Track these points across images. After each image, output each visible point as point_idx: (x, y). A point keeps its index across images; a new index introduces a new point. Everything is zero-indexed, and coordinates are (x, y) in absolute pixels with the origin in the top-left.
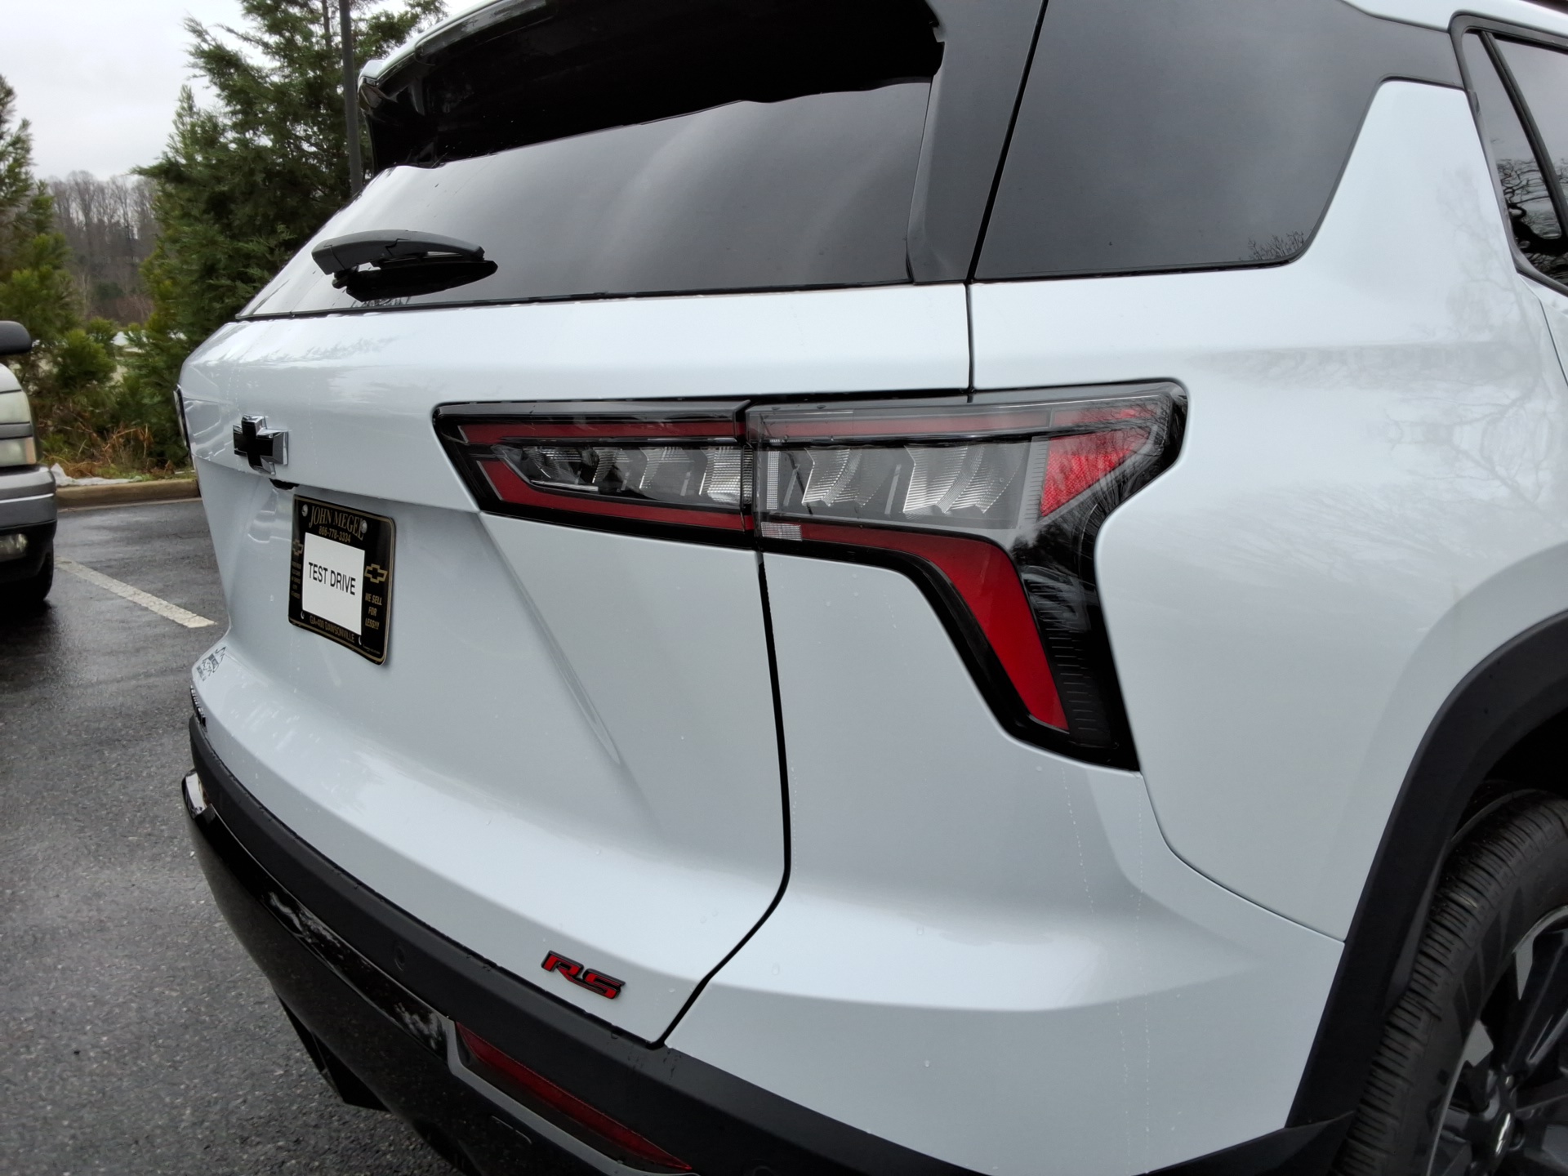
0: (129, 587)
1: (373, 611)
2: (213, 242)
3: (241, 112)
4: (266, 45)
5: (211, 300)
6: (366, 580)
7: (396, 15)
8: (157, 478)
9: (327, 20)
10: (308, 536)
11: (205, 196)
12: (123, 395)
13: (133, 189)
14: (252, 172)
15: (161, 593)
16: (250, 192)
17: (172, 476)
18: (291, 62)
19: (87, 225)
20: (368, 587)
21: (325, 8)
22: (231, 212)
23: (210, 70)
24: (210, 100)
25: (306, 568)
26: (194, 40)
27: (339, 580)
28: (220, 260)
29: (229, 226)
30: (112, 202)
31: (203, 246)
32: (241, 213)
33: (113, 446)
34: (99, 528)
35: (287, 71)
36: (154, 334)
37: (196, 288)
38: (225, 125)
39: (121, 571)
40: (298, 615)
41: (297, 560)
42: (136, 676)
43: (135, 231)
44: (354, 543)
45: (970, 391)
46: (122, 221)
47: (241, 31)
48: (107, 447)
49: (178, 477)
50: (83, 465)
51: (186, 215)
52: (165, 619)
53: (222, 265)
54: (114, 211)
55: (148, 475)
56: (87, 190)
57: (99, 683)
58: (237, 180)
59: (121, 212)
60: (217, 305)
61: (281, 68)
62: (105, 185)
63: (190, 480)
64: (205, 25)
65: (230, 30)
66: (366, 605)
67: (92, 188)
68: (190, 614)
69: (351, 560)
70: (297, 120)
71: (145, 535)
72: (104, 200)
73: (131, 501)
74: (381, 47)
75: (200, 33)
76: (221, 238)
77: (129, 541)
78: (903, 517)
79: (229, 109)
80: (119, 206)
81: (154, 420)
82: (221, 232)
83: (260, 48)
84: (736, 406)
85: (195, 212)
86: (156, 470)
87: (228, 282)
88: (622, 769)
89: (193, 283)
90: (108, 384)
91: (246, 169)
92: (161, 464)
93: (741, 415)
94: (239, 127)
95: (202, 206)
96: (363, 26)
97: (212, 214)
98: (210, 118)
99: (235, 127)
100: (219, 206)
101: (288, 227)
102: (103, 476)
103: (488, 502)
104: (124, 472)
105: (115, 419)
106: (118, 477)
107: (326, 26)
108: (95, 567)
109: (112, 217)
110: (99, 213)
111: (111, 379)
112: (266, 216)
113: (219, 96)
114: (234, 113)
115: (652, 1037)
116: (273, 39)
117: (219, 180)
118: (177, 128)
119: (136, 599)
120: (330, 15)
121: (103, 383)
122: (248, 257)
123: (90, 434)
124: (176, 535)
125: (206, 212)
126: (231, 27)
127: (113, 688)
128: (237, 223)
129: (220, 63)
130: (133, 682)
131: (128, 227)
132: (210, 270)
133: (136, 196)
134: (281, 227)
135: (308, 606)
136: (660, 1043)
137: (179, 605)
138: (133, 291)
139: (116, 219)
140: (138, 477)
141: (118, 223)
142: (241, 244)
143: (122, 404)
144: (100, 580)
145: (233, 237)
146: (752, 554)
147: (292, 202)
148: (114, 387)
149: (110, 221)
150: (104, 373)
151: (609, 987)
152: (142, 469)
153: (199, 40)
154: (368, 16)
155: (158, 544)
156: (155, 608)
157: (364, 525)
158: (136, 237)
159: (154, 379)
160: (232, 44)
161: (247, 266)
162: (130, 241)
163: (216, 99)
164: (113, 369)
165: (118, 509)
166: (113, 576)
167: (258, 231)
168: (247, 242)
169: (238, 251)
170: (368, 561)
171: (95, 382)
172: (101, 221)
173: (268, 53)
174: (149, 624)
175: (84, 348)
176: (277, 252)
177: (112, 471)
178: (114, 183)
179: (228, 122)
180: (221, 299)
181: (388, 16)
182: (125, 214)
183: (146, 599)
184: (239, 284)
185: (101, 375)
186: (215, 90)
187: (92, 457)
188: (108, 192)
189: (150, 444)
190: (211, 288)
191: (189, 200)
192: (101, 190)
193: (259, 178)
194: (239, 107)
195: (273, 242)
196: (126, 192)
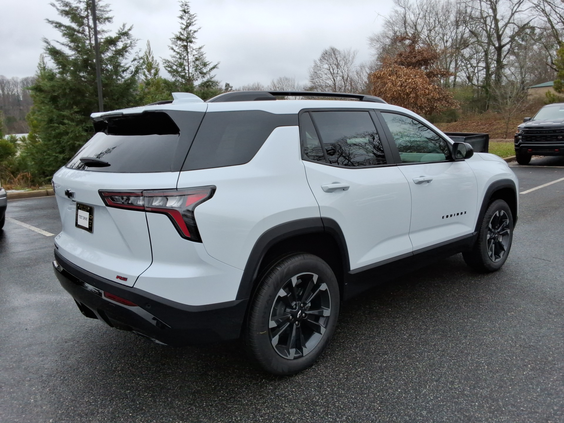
0: (28, 225)
1: (90, 224)
2: (52, 111)
3: (61, 68)
4: (70, 47)
5: (51, 130)
6: (89, 218)
7: (113, 37)
8: (33, 190)
9: (90, 38)
10: (79, 210)
11: (49, 96)
12: (20, 160)
13: (20, 82)
14: (65, 89)
15: (38, 226)
16: (65, 95)
17: (39, 189)
18: (79, 52)
19: (3, 95)
20: (90, 219)
21: (90, 35)
22: (58, 101)
23: (51, 54)
24: (51, 64)
25: (79, 216)
26: (46, 44)
27: (85, 218)
28: (54, 118)
29: (58, 106)
30: (12, 87)
31: (48, 113)
32: (62, 102)
33: (18, 179)
34: (16, 207)
35: (77, 55)
36: (31, 139)
37: (46, 126)
38: (56, 72)
39: (25, 220)
40: (77, 225)
41: (77, 215)
42: (32, 250)
43: (21, 97)
44: (87, 211)
45: (177, 189)
46: (16, 93)
47: (62, 42)
48: (16, 179)
49: (40, 189)
50: (8, 186)
51: (43, 102)
52: (40, 234)
53: (55, 119)
54: (13, 90)
55: (30, 189)
56: (3, 82)
57: (22, 251)
58: (60, 91)
59: (16, 90)
60: (53, 132)
61: (75, 54)
62: (10, 81)
63: (44, 190)
64: (50, 40)
65: (58, 42)
66: (89, 222)
67: (5, 82)
68: (47, 232)
69: (86, 214)
70: (80, 71)
71: (30, 209)
72: (9, 86)
73: (24, 198)
74: (108, 47)
75: (47, 43)
76: (55, 110)
77: (26, 211)
78: (167, 207)
79: (57, 67)
80: (15, 88)
81: (32, 170)
82: (55, 108)
83: (68, 47)
84: (141, 191)
85: (46, 102)
86: (32, 187)
87: (57, 125)
88: (128, 246)
89: (45, 125)
90: (15, 157)
91: (63, 88)
92: (34, 185)
93: (142, 192)
94: (61, 73)
95: (48, 100)
96: (102, 40)
97: (52, 102)
98: (51, 70)
99: (59, 73)
100: (54, 100)
101: (77, 106)
102: (16, 190)
103: (107, 205)
104: (23, 188)
105: (18, 170)
106: (21, 190)
107: (90, 41)
108: (16, 219)
109: (12, 92)
110: (7, 90)
111: (16, 155)
112: (70, 103)
113: (54, 63)
114: (59, 68)
115: (132, 286)
116: (72, 45)
117: (54, 91)
118: (39, 69)
119: (30, 228)
120: (91, 36)
121: (13, 156)
122: (64, 117)
123: (10, 175)
124: (41, 209)
125: (50, 101)
126: (58, 41)
127: (26, 253)
128: (60, 105)
129: (54, 53)
130: (32, 251)
131: (18, 96)
132: (51, 121)
133: (21, 84)
134: (75, 107)
135: (79, 223)
136: (133, 287)
137: (43, 230)
138: (20, 119)
139: (14, 93)
140: (27, 190)
141: (15, 94)
142: (61, 112)
143: (20, 164)
144: (18, 223)
145: (58, 110)
146: (144, 212)
147: (79, 98)
148: (17, 158)
149: (11, 93)
150: (13, 154)
151: (125, 279)
152: (28, 187)
153: (48, 45)
154: (104, 37)
155: (35, 212)
156: (36, 231)
157: (89, 208)
158: (21, 99)
159: (32, 157)
160: (58, 47)
161: (63, 119)
162: (19, 101)
163: (53, 64)
164: (16, 152)
165: (21, 200)
166: (22, 221)
167: (67, 108)
168: (63, 112)
169: (60, 114)
170: (90, 215)
171: (10, 156)
172: (8, 94)
173: (70, 49)
174: (35, 235)
175: (6, 145)
176: (73, 115)
177: (18, 188)
178: (13, 80)
179: (57, 71)
180: (55, 130)
181: (110, 37)
182: (17, 91)
183: (33, 228)
184: (61, 125)
185: (12, 154)
186: (53, 61)
187: (11, 183)
188: (11, 83)
189: (31, 178)
190: (51, 127)
191: (44, 98)
192: (8, 82)
193: (67, 91)
194: (60, 66)
195: (72, 112)
196: (17, 83)
